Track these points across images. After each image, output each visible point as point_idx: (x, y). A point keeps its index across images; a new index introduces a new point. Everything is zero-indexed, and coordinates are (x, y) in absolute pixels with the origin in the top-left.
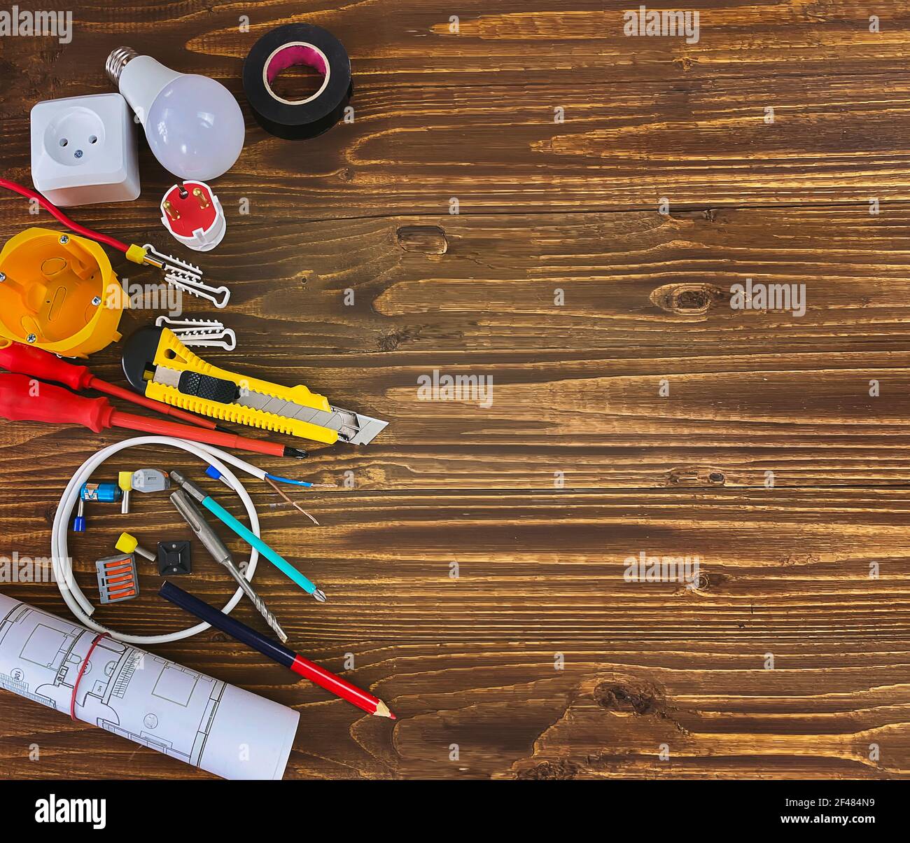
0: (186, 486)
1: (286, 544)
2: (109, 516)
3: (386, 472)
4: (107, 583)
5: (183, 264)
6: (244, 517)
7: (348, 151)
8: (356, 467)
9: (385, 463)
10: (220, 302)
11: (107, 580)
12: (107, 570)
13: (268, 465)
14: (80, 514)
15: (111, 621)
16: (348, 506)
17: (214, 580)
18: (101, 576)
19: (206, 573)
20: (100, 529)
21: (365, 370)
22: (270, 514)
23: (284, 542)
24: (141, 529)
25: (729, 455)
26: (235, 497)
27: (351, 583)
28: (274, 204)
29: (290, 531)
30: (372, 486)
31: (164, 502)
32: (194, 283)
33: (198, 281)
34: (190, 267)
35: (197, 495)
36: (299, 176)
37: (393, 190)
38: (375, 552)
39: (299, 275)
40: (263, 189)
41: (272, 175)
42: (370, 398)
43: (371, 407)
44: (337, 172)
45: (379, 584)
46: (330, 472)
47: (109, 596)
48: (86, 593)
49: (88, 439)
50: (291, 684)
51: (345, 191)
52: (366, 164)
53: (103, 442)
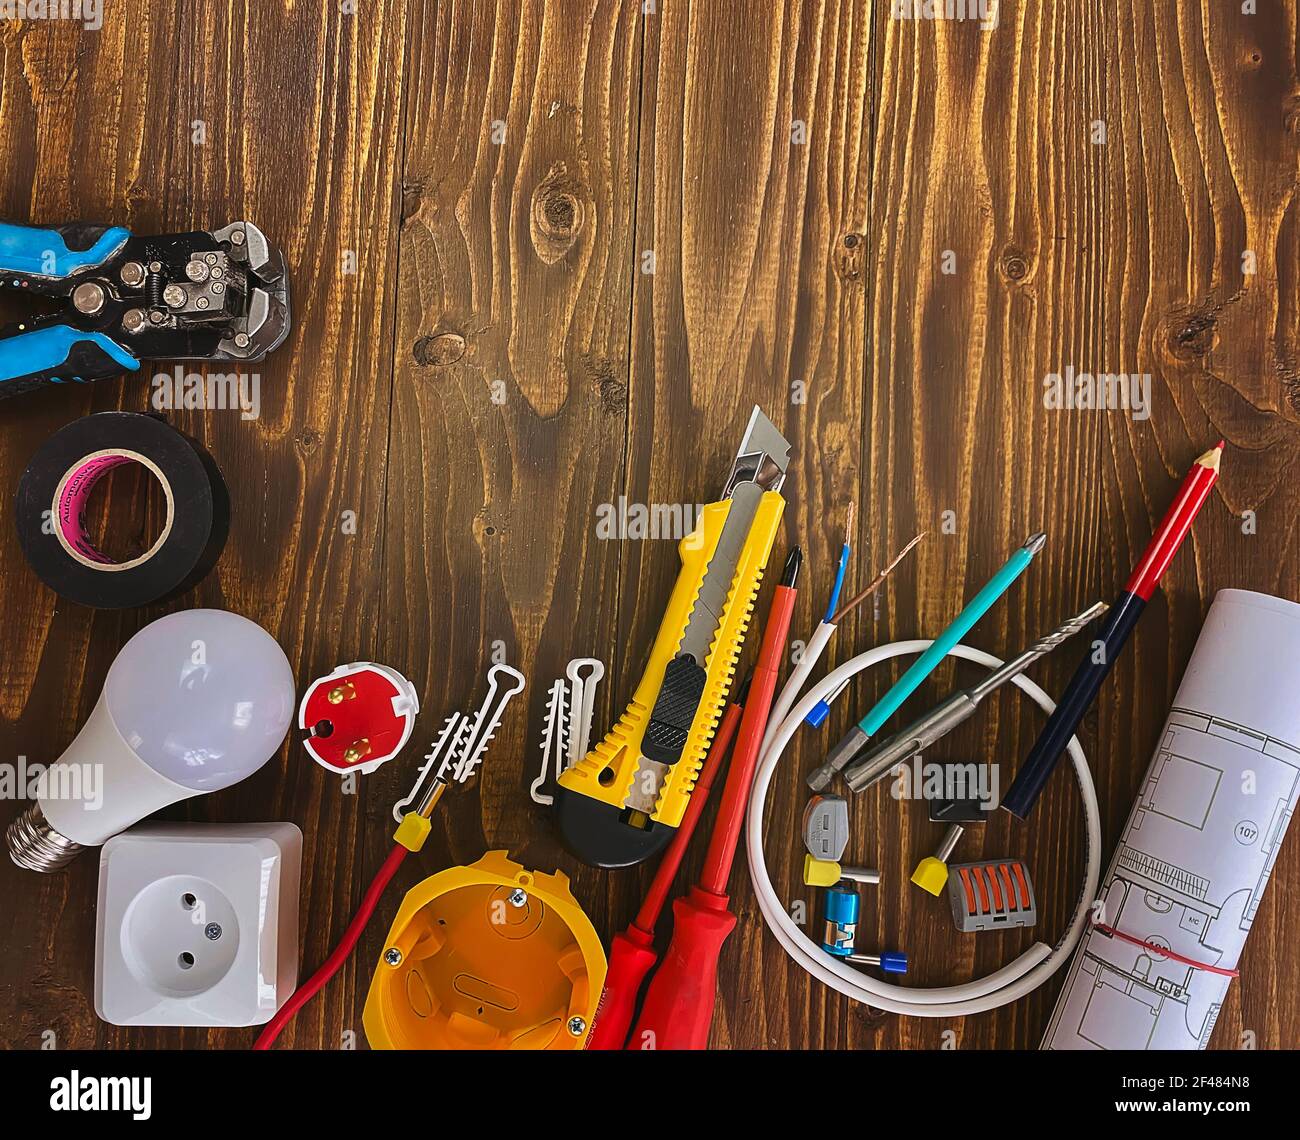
0: (839, 763)
1: (943, 597)
2: (880, 908)
3: (832, 421)
4: (1002, 911)
5: (438, 746)
6: (894, 665)
7: (264, 434)
8: (820, 470)
9: (816, 421)
10: (515, 683)
11: (998, 912)
12: (980, 912)
13: (808, 619)
14: (876, 961)
15: (1059, 914)
16: (885, 487)
17: (997, 725)
18: (988, 923)
19: (985, 738)
20: (902, 925)
21: (656, 441)
22: (892, 622)
23: (938, 601)
24: (904, 850)
25: (816, 225)
26: (860, 679)
27: (1009, 495)
28: (345, 574)
29: (922, 589)
30: (853, 447)
31: (861, 807)
32: (475, 729)
33: (473, 721)
34: (445, 734)
35: (856, 745)
36: (298, 526)
37: (347, 365)
38: (962, 453)
39: (479, 540)
40: (315, 593)
41: (289, 576)
42: (705, 436)
43: (721, 435)
44: (300, 458)
45: (1013, 450)
46: (826, 513)
47: (1025, 909)
48: (1009, 958)
49: (740, 945)
50: (1167, 607)
51: (338, 448)
52: (291, 407)
53: (749, 914)
